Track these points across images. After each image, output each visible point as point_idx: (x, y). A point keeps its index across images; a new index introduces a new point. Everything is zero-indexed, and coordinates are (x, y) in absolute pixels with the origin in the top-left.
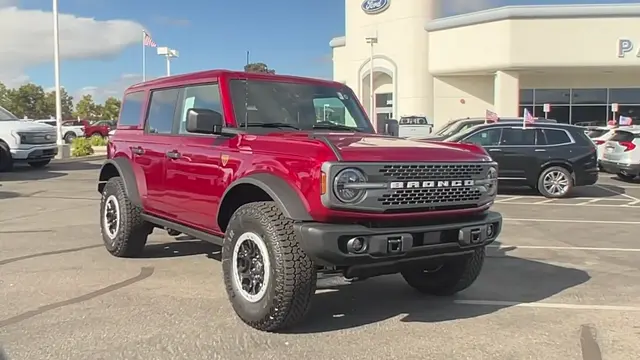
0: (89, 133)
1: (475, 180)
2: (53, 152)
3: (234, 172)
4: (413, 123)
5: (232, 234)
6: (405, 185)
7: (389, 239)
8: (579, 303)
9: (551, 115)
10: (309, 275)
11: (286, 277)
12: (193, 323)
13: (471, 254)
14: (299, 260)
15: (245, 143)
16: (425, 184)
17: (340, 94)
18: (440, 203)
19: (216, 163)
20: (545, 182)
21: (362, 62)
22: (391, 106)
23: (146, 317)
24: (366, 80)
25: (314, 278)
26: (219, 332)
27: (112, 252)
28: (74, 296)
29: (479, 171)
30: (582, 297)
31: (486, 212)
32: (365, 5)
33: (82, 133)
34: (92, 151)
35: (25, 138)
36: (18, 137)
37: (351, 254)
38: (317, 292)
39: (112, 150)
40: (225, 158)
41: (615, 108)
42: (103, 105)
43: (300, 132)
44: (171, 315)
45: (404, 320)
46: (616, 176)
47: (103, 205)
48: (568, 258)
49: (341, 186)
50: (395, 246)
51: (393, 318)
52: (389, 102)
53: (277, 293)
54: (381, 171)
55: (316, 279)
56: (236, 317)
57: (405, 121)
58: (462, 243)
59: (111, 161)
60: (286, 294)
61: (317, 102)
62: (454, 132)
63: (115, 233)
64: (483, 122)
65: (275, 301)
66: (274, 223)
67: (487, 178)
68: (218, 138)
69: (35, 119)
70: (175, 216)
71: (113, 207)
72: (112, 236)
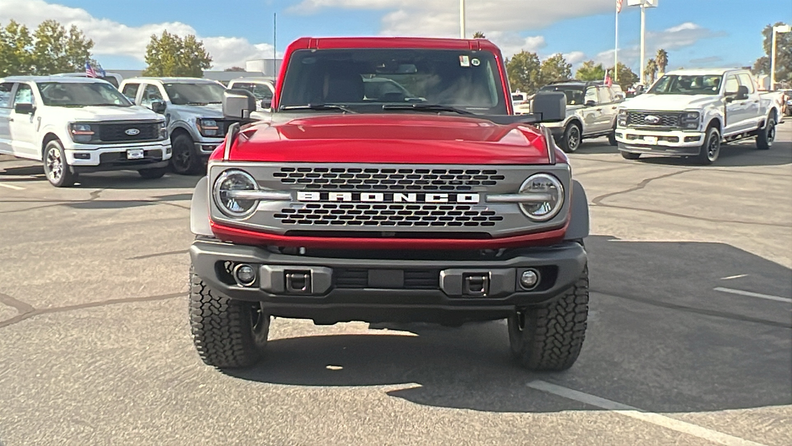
1: (482, 194)
6: (324, 196)
7: (287, 272)
16: (364, 197)
17: (465, 58)
50: (298, 284)
54: (275, 175)
58: (446, 293)
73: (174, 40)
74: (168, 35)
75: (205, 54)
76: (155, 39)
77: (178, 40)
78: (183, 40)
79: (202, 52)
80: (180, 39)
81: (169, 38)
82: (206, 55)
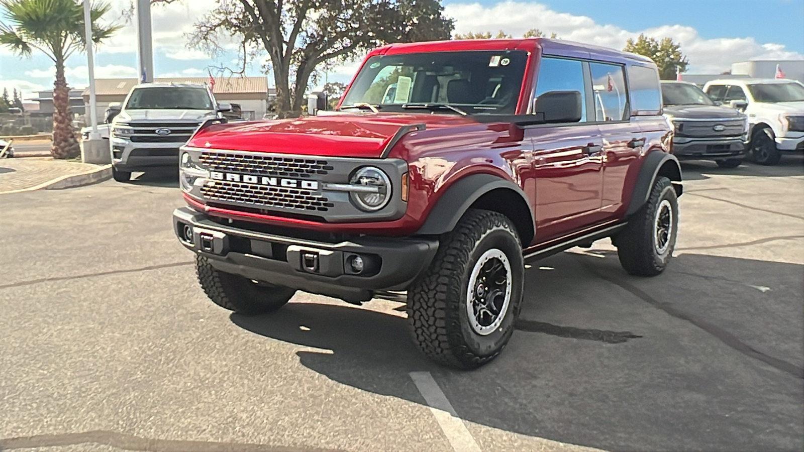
6: (224, 177)
16: (246, 179)
18: (273, 207)
29: (324, 169)
73: (649, 44)
74: (644, 39)
75: (680, 57)
76: (631, 44)
77: (654, 44)
78: (659, 44)
79: (679, 55)
80: (656, 42)
81: (645, 42)
82: (683, 57)
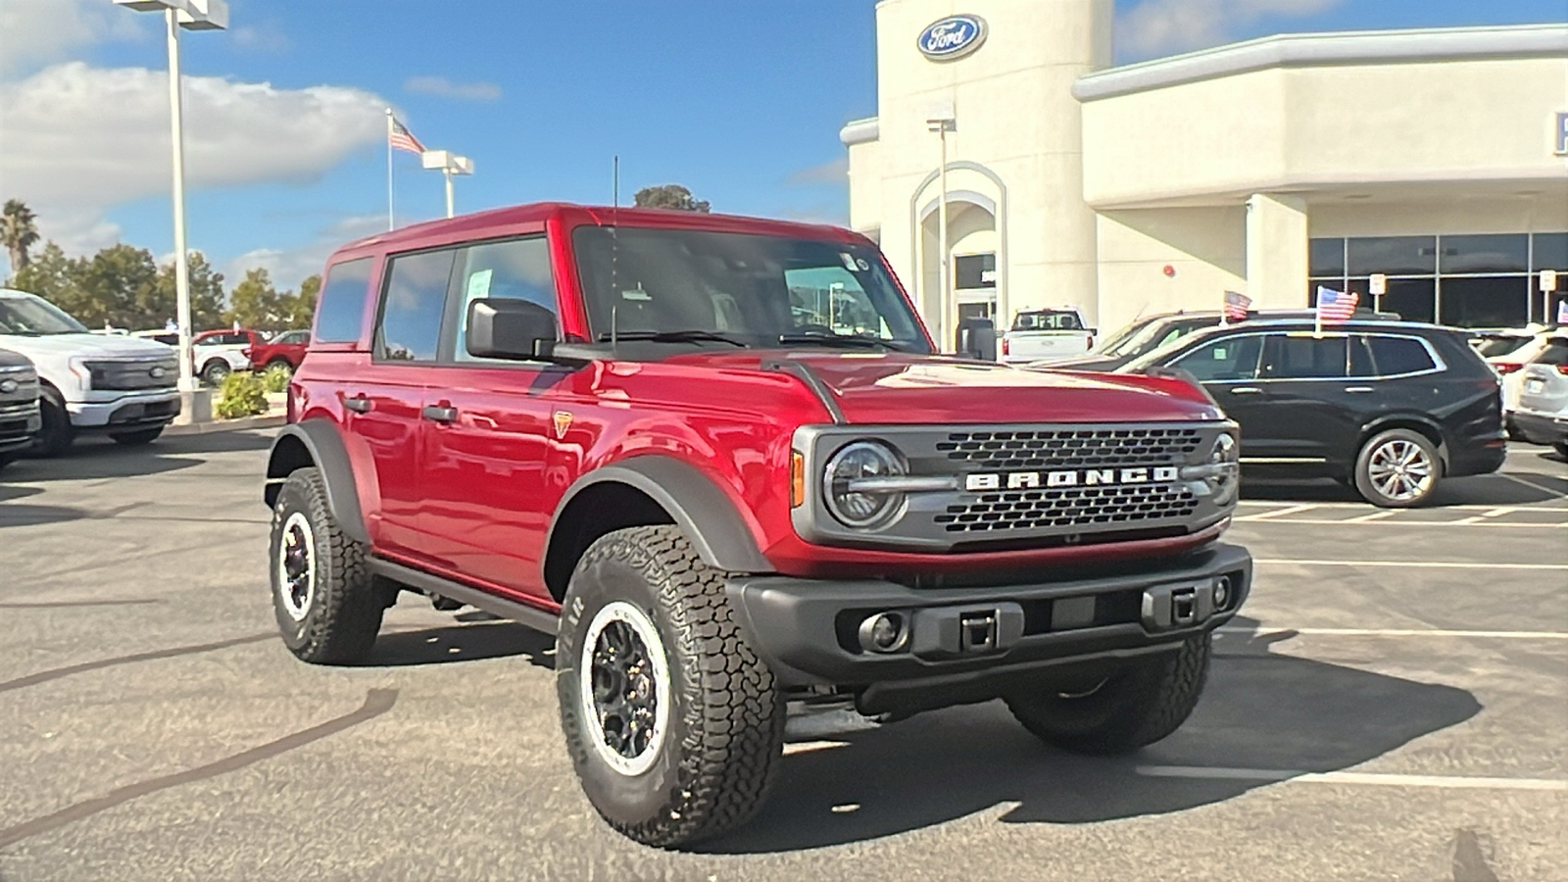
0: (261, 359)
1: (1180, 467)
2: (169, 408)
3: (585, 451)
4: (1047, 327)
5: (578, 607)
6: (1004, 481)
7: (964, 616)
8: (1452, 772)
9: (1389, 303)
10: (768, 708)
11: (709, 713)
12: (484, 827)
13: (1178, 651)
14: (740, 670)
15: (611, 381)
16: (1053, 479)
17: (847, 257)
18: (1093, 526)
19: (541, 431)
20: (1373, 468)
21: (918, 181)
22: (992, 284)
23: (370, 812)
24: (931, 222)
25: (779, 716)
26: (547, 850)
27: (298, 652)
28: (198, 762)
29: (1192, 443)
30: (1459, 756)
31: (1210, 546)
32: (926, 39)
33: (245, 362)
34: (265, 405)
35: (102, 375)
36: (86, 374)
37: (868, 656)
38: (788, 749)
39: (299, 402)
40: (562, 419)
41: (1548, 281)
42: (297, 293)
43: (748, 352)
44: (432, 809)
45: (1007, 819)
46: (1551, 450)
47: (276, 536)
48: (1429, 658)
49: (840, 488)
50: (979, 634)
51: (982, 815)
52: (987, 277)
53: (686, 754)
54: (941, 446)
55: (785, 718)
56: (590, 812)
57: (1025, 323)
58: (1149, 625)
59: (295, 429)
60: (708, 755)
61: (795, 279)
62: (1146, 348)
63: (306, 606)
64: (1217, 322)
65: (682, 774)
66: (680, 579)
67: (1210, 461)
68: (547, 370)
69: (130, 329)
70: (451, 565)
71: (301, 542)
72: (298, 614)
